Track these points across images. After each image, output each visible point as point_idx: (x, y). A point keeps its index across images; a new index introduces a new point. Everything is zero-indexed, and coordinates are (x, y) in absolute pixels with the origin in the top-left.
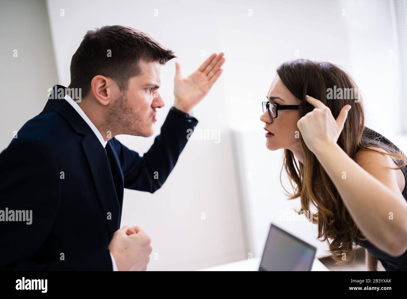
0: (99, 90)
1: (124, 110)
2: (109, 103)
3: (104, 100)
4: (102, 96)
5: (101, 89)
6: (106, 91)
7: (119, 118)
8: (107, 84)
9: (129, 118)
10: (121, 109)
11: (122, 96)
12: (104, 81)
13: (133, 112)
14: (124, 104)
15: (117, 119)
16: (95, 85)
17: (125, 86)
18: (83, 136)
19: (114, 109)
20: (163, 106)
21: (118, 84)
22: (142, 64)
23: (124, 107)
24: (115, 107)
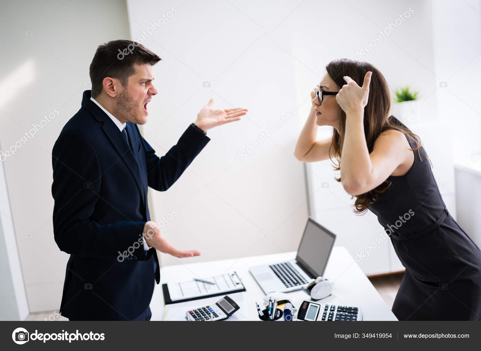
0: (109, 87)
1: (127, 100)
2: (116, 96)
3: (112, 94)
4: (111, 91)
5: (110, 87)
6: (114, 88)
7: (124, 106)
8: (114, 83)
9: (130, 105)
10: (125, 99)
11: (124, 90)
12: (111, 81)
13: (133, 100)
14: (126, 95)
15: (122, 107)
16: (106, 84)
17: (126, 83)
18: (103, 123)
19: (120, 99)
20: (156, 93)
21: (121, 82)
22: (136, 67)
23: (126, 98)
24: (120, 98)
